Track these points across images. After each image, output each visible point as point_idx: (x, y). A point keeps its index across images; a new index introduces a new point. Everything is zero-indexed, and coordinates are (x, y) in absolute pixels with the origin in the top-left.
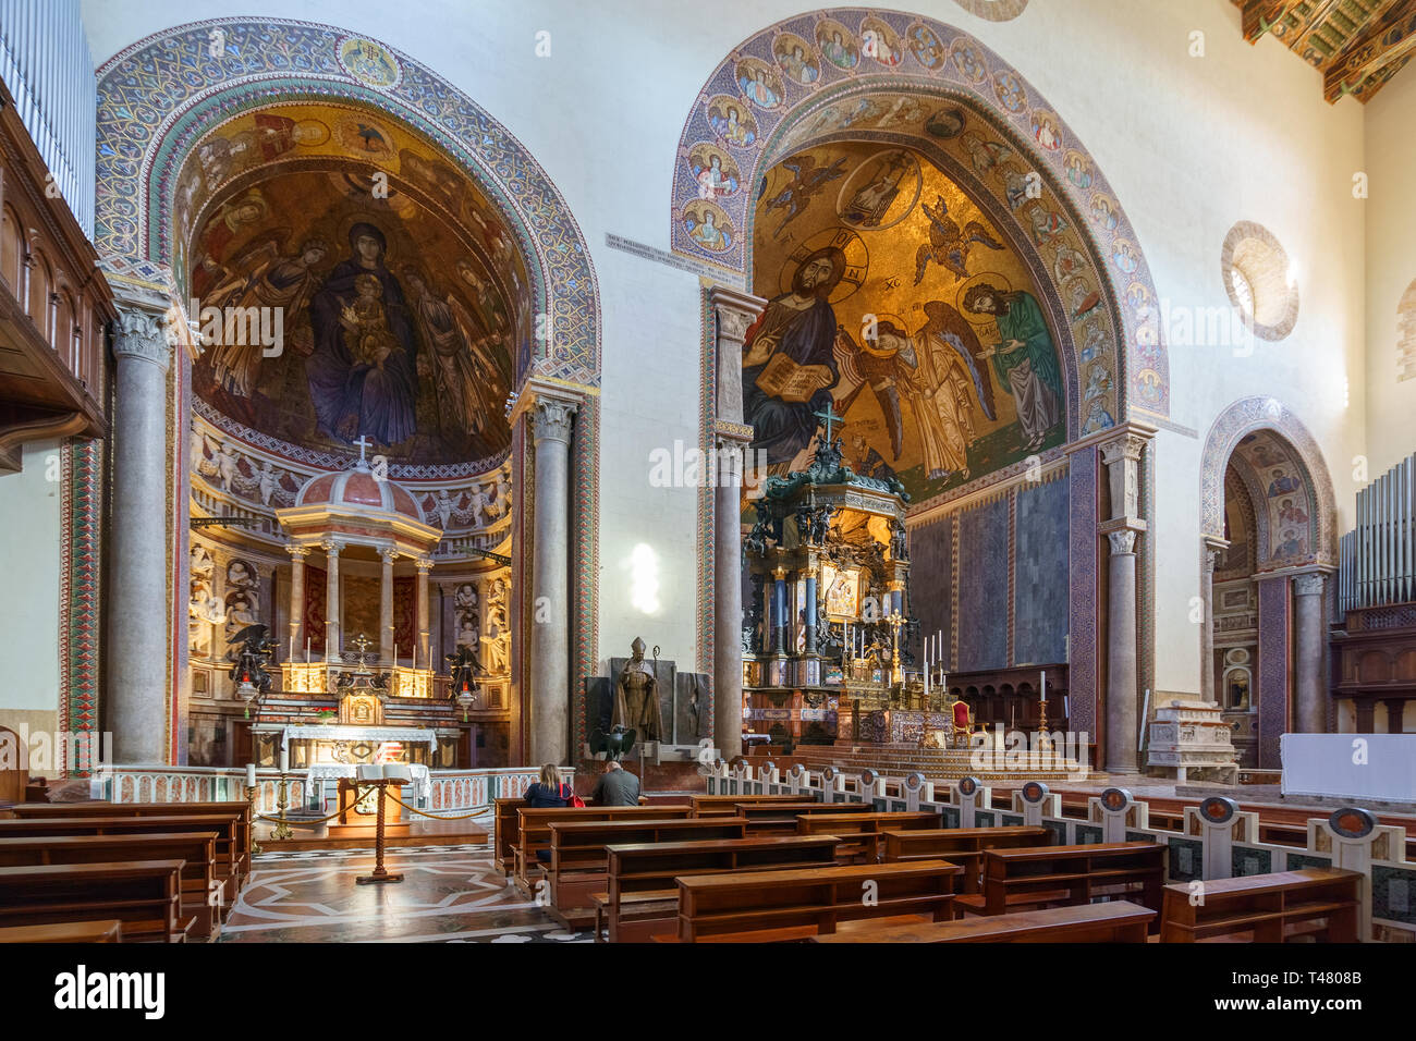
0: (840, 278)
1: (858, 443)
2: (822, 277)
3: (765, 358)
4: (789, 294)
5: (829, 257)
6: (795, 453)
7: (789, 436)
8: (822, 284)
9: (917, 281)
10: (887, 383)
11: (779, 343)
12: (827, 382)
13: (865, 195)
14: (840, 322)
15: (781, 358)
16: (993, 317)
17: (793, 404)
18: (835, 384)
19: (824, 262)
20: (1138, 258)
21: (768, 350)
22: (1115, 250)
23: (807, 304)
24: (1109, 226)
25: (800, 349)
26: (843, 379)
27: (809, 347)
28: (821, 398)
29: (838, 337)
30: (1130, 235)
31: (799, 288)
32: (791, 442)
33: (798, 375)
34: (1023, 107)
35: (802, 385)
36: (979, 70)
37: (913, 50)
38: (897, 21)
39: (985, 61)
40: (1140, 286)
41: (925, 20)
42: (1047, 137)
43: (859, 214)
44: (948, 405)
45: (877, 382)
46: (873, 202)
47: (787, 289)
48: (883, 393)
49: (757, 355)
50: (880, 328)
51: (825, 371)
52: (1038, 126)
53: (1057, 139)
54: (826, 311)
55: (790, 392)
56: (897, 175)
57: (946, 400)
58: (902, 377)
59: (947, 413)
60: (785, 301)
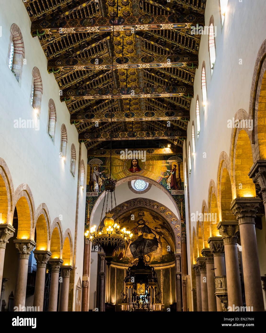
0: (145, 222)
1: (166, 246)
2: (142, 222)
3: (142, 234)
6: (157, 248)
7: (154, 245)
9: (155, 222)
10: (163, 236)
11: (143, 231)
12: (154, 236)
13: (140, 214)
14: (150, 227)
15: (144, 234)
18: (156, 236)
19: (141, 221)
23: (143, 226)
24: (170, 217)
25: (147, 231)
26: (156, 235)
27: (148, 231)
28: (155, 238)
31: (140, 224)
32: (155, 246)
33: (149, 235)
34: (150, 204)
36: (142, 202)
37: (130, 205)
38: (127, 202)
39: (143, 200)
40: (178, 225)
41: (132, 200)
42: (156, 207)
43: (141, 216)
44: (172, 240)
45: (161, 236)
46: (142, 214)
47: (138, 225)
48: (163, 237)
49: (140, 234)
50: (156, 228)
51: (153, 234)
52: (153, 206)
53: (158, 206)
54: (147, 226)
55: (150, 238)
56: (142, 212)
57: (171, 239)
58: (163, 235)
59: (172, 242)
60: (139, 226)
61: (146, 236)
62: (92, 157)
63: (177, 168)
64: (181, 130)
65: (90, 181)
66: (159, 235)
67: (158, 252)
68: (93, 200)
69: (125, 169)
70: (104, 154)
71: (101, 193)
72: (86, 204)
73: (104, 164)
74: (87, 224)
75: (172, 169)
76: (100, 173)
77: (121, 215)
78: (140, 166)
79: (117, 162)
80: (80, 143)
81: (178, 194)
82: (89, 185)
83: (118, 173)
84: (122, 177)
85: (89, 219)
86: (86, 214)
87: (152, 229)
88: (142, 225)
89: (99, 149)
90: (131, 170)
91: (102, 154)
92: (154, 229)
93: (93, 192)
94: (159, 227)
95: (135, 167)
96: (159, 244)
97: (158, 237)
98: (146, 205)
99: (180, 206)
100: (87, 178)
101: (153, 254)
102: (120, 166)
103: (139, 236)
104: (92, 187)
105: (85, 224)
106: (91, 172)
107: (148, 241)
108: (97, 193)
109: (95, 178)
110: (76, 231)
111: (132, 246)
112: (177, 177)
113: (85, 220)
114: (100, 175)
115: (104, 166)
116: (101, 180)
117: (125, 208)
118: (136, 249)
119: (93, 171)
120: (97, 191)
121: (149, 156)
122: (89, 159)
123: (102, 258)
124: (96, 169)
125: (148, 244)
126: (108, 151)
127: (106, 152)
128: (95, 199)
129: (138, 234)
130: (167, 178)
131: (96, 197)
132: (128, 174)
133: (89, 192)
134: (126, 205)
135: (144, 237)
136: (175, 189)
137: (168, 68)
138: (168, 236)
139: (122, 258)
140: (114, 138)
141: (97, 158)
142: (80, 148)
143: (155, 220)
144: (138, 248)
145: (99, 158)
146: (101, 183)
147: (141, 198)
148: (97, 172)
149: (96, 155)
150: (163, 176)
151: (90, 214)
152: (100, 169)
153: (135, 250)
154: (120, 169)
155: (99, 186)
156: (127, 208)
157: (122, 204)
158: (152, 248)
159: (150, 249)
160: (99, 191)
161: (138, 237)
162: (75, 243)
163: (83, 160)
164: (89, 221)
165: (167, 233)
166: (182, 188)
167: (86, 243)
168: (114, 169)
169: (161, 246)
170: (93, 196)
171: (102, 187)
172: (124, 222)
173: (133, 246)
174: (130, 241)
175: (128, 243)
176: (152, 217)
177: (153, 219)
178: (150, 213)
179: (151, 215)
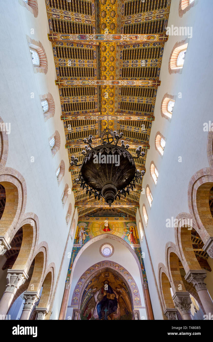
0: (109, 283)
1: (123, 306)
3: (106, 294)
6: (116, 309)
13: (106, 275)
14: (112, 288)
15: (108, 294)
16: (125, 286)
17: (113, 300)
18: (116, 296)
19: (106, 281)
20: (132, 279)
21: (106, 293)
22: (128, 279)
24: (127, 276)
25: (110, 292)
27: (110, 291)
29: (113, 289)
30: (131, 276)
32: (115, 307)
33: (111, 296)
34: (113, 265)
35: (112, 297)
36: (108, 264)
37: (100, 266)
38: (98, 263)
39: (109, 262)
40: (133, 283)
41: (102, 262)
42: (117, 268)
43: (107, 276)
44: (128, 300)
45: (120, 295)
46: (107, 275)
47: (104, 285)
48: (121, 297)
49: (105, 294)
50: (116, 288)
51: (114, 294)
52: (116, 267)
53: (118, 267)
54: (110, 286)
55: (112, 298)
56: (107, 273)
57: (127, 298)
58: (122, 294)
59: (128, 301)
61: (109, 296)
62: (81, 221)
63: (133, 230)
64: (136, 202)
65: (77, 236)
66: (118, 294)
67: (117, 313)
68: (78, 250)
69: (100, 229)
70: (88, 219)
71: (84, 245)
72: (72, 253)
73: (88, 226)
74: (70, 269)
75: (131, 230)
76: (85, 231)
77: (94, 273)
78: (110, 228)
79: (96, 225)
80: (75, 208)
81: (136, 247)
82: (76, 239)
83: (96, 232)
84: (98, 234)
85: (72, 265)
86: (71, 261)
87: (114, 290)
89: (86, 217)
90: (105, 230)
91: (87, 219)
92: (115, 289)
93: (78, 244)
94: (118, 286)
95: (107, 228)
96: (118, 304)
97: (117, 297)
98: (111, 266)
99: (139, 256)
100: (76, 235)
101: (114, 315)
102: (97, 227)
103: (104, 296)
104: (78, 241)
105: (69, 270)
106: (78, 231)
107: (110, 301)
108: (81, 245)
109: (81, 235)
110: (60, 271)
112: (134, 235)
113: (69, 266)
114: (84, 233)
115: (87, 227)
116: (85, 236)
117: (97, 268)
118: (101, 310)
119: (80, 230)
120: (81, 244)
121: (116, 222)
122: (79, 222)
123: (76, 314)
124: (82, 229)
125: (110, 305)
126: (90, 218)
127: (89, 218)
128: (78, 249)
129: (103, 294)
130: (128, 236)
131: (80, 248)
132: (102, 232)
133: (76, 244)
134: (98, 265)
135: (108, 297)
136: (134, 244)
137: (133, 149)
138: (125, 295)
139: (91, 318)
140: (96, 205)
141: (84, 222)
142: (75, 211)
143: (116, 280)
144: (103, 308)
145: (85, 222)
146: (84, 238)
147: (107, 261)
148: (82, 231)
149: (83, 220)
150: (125, 235)
151: (73, 261)
152: (84, 229)
154: (97, 229)
155: (83, 240)
156: (98, 268)
157: (95, 264)
158: (113, 309)
159: (112, 309)
160: (82, 243)
161: (103, 297)
162: (57, 282)
163: (75, 219)
164: (72, 267)
165: (124, 292)
166: (139, 243)
167: (66, 288)
168: (94, 229)
169: (120, 306)
170: (78, 247)
171: (84, 241)
172: (95, 282)
173: (100, 307)
174: (97, 301)
175: (96, 303)
176: (114, 278)
177: (115, 279)
178: (113, 274)
179: (113, 276)
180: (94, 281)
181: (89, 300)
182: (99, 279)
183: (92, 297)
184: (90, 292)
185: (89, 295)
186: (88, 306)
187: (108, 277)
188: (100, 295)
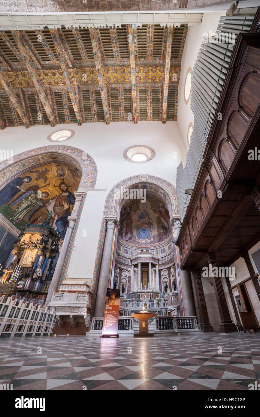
2: (66, 188)
3: (68, 207)
4: (63, 193)
5: (63, 184)
8: (67, 189)
9: (77, 182)
11: (68, 202)
13: (59, 172)
15: (71, 206)
19: (63, 185)
21: (68, 205)
22: (84, 161)
23: (68, 194)
31: (63, 191)
36: (55, 148)
37: (40, 150)
41: (45, 146)
42: (69, 151)
43: (61, 176)
46: (61, 173)
47: (61, 192)
49: (66, 206)
52: (67, 150)
53: (72, 150)
56: (60, 168)
60: (63, 195)
88: (66, 192)
98: (59, 150)
103: (65, 209)
111: (59, 223)
129: (63, 206)
134: (36, 150)
144: (66, 226)
147: (56, 145)
153: (63, 229)
157: (32, 150)
161: (64, 211)
173: (61, 224)
174: (54, 216)
175: (53, 219)
176: (72, 175)
177: (74, 178)
178: (68, 168)
179: (70, 172)
180: (36, 178)
181: (37, 211)
182: (46, 179)
183: (41, 207)
184: (32, 195)
185: (33, 201)
186: (36, 219)
187: (63, 177)
188: (57, 207)
